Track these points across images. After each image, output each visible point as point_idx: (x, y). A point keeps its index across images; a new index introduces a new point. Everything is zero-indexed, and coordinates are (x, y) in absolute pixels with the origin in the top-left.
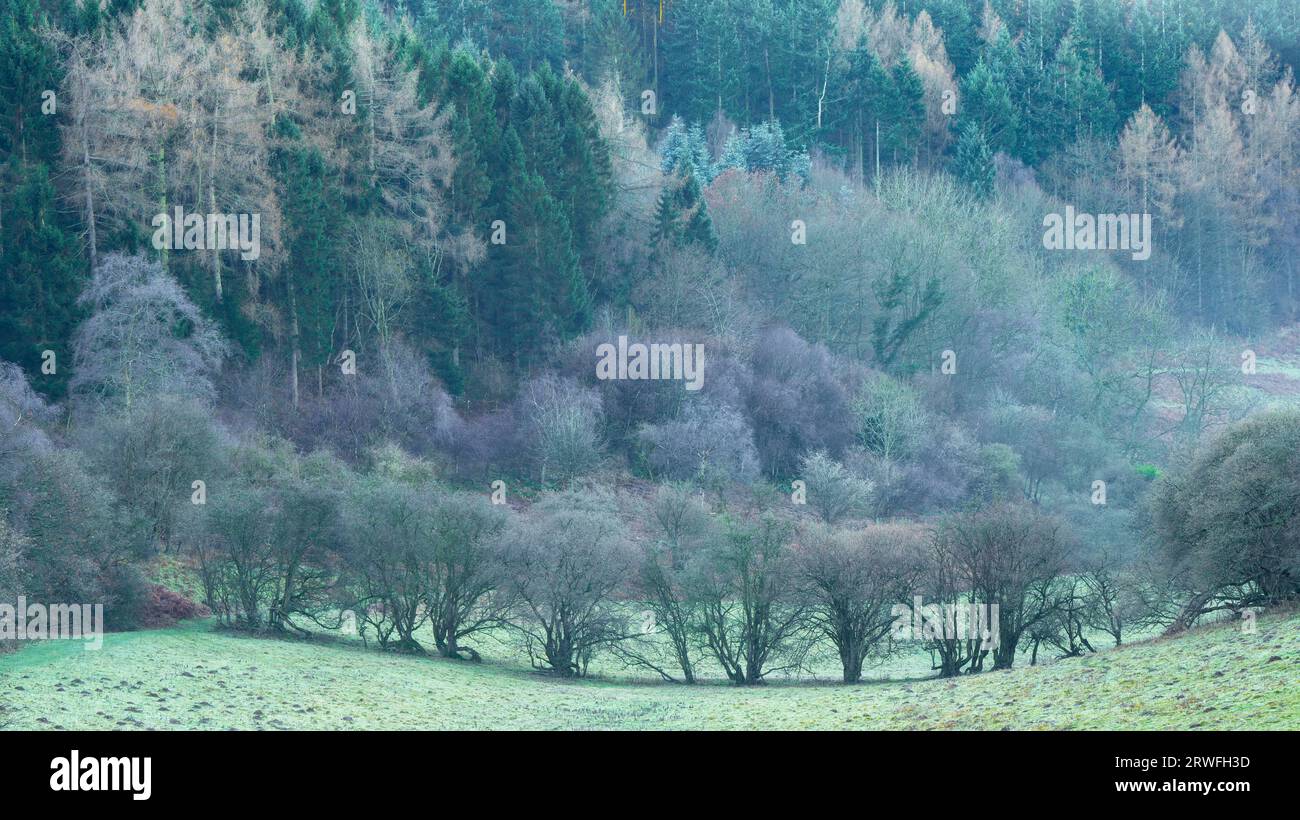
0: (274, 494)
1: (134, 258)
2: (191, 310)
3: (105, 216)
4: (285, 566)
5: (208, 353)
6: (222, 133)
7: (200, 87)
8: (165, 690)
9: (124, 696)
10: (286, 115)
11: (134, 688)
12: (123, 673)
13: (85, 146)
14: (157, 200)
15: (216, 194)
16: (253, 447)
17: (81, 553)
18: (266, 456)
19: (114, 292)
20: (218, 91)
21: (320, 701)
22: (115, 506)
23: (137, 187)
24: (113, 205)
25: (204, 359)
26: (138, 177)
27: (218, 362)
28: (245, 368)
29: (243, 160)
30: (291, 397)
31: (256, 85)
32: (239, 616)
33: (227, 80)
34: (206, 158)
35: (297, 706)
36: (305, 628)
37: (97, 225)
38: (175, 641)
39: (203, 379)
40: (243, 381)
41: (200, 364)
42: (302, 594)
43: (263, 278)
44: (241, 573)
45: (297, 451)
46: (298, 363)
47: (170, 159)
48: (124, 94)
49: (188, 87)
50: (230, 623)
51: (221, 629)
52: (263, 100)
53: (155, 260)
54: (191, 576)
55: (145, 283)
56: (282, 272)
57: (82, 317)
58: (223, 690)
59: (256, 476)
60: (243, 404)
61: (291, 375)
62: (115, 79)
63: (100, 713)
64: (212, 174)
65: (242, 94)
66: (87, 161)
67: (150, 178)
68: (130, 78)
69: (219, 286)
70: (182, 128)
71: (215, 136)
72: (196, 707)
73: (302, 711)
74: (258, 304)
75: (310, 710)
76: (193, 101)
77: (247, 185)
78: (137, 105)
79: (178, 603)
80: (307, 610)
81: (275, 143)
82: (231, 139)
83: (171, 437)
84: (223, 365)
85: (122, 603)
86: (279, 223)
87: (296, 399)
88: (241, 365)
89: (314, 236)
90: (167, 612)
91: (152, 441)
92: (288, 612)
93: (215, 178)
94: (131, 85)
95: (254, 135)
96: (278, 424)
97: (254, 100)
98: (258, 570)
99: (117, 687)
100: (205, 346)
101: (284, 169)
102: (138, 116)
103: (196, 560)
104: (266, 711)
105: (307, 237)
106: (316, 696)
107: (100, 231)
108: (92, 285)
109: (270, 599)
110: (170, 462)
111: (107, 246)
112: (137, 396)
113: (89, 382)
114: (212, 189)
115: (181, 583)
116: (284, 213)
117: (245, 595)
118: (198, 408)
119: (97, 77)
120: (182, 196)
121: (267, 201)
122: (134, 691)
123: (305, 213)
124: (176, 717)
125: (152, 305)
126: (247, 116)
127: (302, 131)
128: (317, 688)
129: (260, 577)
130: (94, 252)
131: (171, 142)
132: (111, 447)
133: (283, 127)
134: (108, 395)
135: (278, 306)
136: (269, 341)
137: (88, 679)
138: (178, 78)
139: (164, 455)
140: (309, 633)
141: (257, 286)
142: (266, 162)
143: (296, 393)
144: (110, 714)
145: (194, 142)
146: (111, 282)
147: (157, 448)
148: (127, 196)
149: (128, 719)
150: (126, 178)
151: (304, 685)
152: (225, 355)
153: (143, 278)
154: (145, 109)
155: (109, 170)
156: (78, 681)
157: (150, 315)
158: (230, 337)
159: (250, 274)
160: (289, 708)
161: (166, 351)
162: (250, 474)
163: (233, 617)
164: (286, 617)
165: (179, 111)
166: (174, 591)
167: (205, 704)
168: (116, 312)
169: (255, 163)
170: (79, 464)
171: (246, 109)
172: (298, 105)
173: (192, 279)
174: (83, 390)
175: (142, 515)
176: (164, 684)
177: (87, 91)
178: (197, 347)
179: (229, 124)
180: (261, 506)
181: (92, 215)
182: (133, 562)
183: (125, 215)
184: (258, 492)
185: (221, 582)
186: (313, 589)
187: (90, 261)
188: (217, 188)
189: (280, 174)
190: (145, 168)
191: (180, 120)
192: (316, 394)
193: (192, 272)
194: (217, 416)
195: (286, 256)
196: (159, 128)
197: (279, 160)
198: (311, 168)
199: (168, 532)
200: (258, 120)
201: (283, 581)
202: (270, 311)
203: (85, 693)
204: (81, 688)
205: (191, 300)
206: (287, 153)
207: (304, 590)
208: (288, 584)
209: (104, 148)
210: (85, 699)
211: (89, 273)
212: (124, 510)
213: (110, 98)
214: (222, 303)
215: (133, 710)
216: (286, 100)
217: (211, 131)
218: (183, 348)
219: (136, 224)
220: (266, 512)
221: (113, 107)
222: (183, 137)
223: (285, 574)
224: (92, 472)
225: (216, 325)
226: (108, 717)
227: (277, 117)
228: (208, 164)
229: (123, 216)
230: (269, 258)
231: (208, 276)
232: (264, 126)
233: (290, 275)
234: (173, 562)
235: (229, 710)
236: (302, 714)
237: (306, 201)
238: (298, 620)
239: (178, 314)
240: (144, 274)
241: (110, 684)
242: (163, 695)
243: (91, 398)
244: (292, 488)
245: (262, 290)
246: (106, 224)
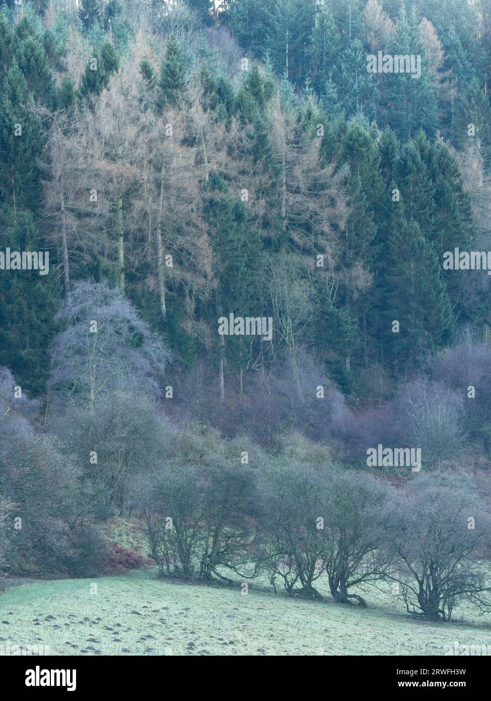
0: (204, 471)
1: (99, 285)
2: (142, 326)
3: (77, 252)
4: (213, 528)
5: (155, 359)
6: (168, 187)
7: (151, 151)
8: (119, 625)
9: (86, 630)
10: (217, 173)
11: (94, 623)
12: (87, 611)
13: (62, 197)
14: (117, 240)
15: (162, 235)
16: (189, 434)
17: (55, 516)
18: (199, 441)
19: (83, 311)
20: (165, 154)
21: (240, 636)
22: (81, 479)
23: (101, 229)
24: (83, 243)
25: (151, 364)
26: (102, 222)
27: (162, 366)
28: (183, 371)
29: (183, 208)
30: (219, 394)
31: (194, 150)
32: (176, 567)
33: (171, 146)
34: (154, 207)
35: (221, 639)
36: (228, 577)
37: (70, 258)
38: (127, 586)
39: (150, 380)
40: (182, 381)
41: (148, 368)
42: (226, 550)
43: (198, 301)
44: (178, 533)
45: (223, 437)
46: (224, 368)
47: (127, 207)
48: (92, 156)
49: (141, 151)
50: (169, 572)
51: (162, 576)
52: (199, 161)
53: (114, 286)
54: (140, 535)
55: (107, 304)
56: (213, 296)
57: (58, 331)
58: (164, 626)
59: (191, 456)
60: (181, 400)
61: (219, 377)
62: (85, 144)
63: (68, 643)
64: (159, 220)
65: (182, 157)
66: (63, 209)
67: (111, 223)
68: (96, 144)
69: (164, 306)
70: (136, 183)
71: (162, 189)
72: (142, 639)
73: (225, 644)
74: (194, 321)
75: (231, 643)
76: (145, 162)
77: (186, 228)
78: (102, 165)
79: (129, 556)
80: (229, 563)
81: (208, 195)
82: (174, 192)
83: (125, 425)
84: (166, 369)
85: (86, 556)
86: (210, 258)
87: (223, 395)
88: (180, 369)
89: (237, 269)
90: (121, 563)
91: (109, 430)
92: (215, 564)
93: (161, 223)
94: (97, 149)
95: (192, 188)
96: (207, 416)
97: (193, 162)
98: (191, 530)
99: (81, 622)
100: (152, 354)
101: (215, 216)
102: (103, 174)
103: (144, 522)
104: (197, 643)
105: (233, 269)
106: (236, 632)
107: (72, 264)
108: (66, 305)
109: (201, 553)
110: (124, 445)
111: (77, 276)
112: (99, 392)
113: (62, 381)
114: (159, 231)
115: (131, 540)
116: (215, 250)
117: (181, 550)
118: (146, 403)
119: (71, 143)
120: (136, 237)
121: (202, 240)
122: (94, 626)
123: (231, 250)
124: (126, 647)
125: (112, 321)
126: (187, 174)
127: (229, 185)
128: (236, 625)
129: (193, 536)
130: (67, 280)
131: (128, 194)
132: (79, 433)
133: (215, 183)
134: (76, 391)
135: (209, 323)
136: (201, 350)
137: (59, 615)
138: (134, 144)
139: (121, 439)
140: (231, 581)
141: (193, 307)
142: (201, 210)
143: (223, 392)
144: (76, 644)
145: (146, 194)
146: (80, 303)
147: (114, 434)
148: (93, 236)
149: (89, 648)
150: (93, 222)
151: (227, 623)
152: (168, 361)
153: (106, 300)
154: (109, 168)
155: (79, 215)
156: (51, 617)
157: (110, 329)
158: (172, 347)
159: (188, 298)
160: (215, 641)
161: (122, 357)
162: (186, 455)
163: (172, 568)
164: (213, 569)
165: (135, 170)
166: (126, 546)
167: (149, 636)
169: (192, 210)
170: (54, 445)
171: (186, 168)
172: (226, 165)
173: (143, 301)
174: (58, 388)
175: (102, 486)
176: (117, 621)
177: (63, 154)
178: (146, 355)
179: (173, 180)
180: (195, 480)
181: (66, 251)
182: (95, 523)
183: (91, 251)
184: (192, 469)
185: (163, 539)
186: (234, 546)
187: (64, 287)
188: (163, 230)
189: (212, 219)
190: (108, 215)
191: (135, 177)
192: (238, 392)
193: (143, 296)
194: (161, 408)
195: (216, 284)
196: (119, 183)
197: (211, 207)
198: (236, 215)
199: (122, 500)
200: (195, 177)
201: (211, 540)
202: (203, 326)
203: (56, 627)
204: (53, 622)
205: (142, 317)
206: (218, 203)
207: (228, 547)
208: (215, 542)
209: (76, 199)
210: (56, 631)
211: (63, 295)
212: (88, 482)
213: (81, 159)
214: (165, 320)
215: (93, 640)
216: (217, 162)
217: (159, 186)
218: (136, 356)
219: (100, 257)
220: (198, 484)
221: (84, 166)
222: (137, 190)
223: (212, 534)
224: (64, 452)
225: (161, 338)
226: (74, 646)
227: (210, 175)
228: (156, 211)
229: (90, 252)
230: (203, 286)
231: (155, 299)
232: (200, 182)
233: (219, 298)
234: (126, 523)
235: (168, 641)
236: (225, 646)
237: (232, 241)
238: (223, 571)
239: (131, 329)
240: (106, 297)
241: (75, 620)
242: (116, 629)
243: (64, 394)
244: (219, 466)
245: (197, 310)
246: (77, 259)
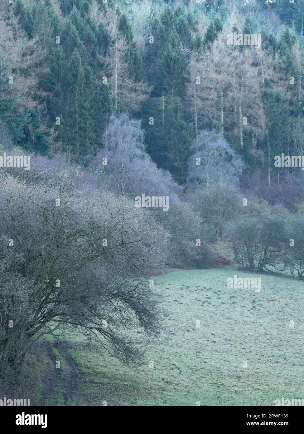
0: (260, 220)
1: (211, 132)
2: (231, 152)
3: (201, 117)
4: (264, 247)
5: (237, 168)
6: (244, 86)
7: (237, 69)
8: (220, 291)
9: (205, 293)
10: (268, 80)
11: (208, 290)
12: (205, 284)
13: (195, 91)
14: (220, 111)
15: (242, 109)
16: (253, 203)
17: (190, 240)
18: (258, 206)
19: (204, 145)
20: (243, 70)
21: (276, 297)
22: (203, 223)
23: (213, 106)
24: (204, 112)
25: (235, 170)
26: (213, 102)
27: (241, 171)
28: (251, 173)
29: (251, 96)
30: (267, 185)
31: (257, 68)
32: (247, 265)
33: (247, 66)
34: (238, 95)
35: (268, 299)
36: (271, 270)
37: (198, 120)
38: (223, 273)
39: (235, 177)
40: (250, 178)
41: (234, 172)
42: (270, 258)
43: (258, 140)
44: (248, 249)
45: (269, 204)
46: (270, 172)
47: (225, 96)
48: (209, 71)
49: (232, 69)
50: (243, 267)
51: (240, 269)
52: (260, 74)
53: (219, 133)
54: (229, 250)
55: (215, 141)
56: (265, 138)
57: (192, 154)
58: (241, 292)
59: (254, 213)
60: (250, 187)
61: (267, 176)
62: (206, 66)
63: (196, 299)
64: (240, 101)
65: (251, 72)
66: (195, 96)
67: (218, 103)
68: (211, 65)
69: (242, 143)
70: (230, 84)
71: (242, 87)
72: (231, 298)
73: (270, 301)
74: (256, 150)
75: (272, 300)
76: (234, 74)
77: (253, 106)
78: (214, 75)
79: (225, 259)
80: (272, 264)
81: (264, 90)
82: (248, 88)
83: (223, 198)
84: (242, 172)
85: (205, 259)
86: (264, 120)
87: (269, 185)
88: (249, 172)
89: (277, 125)
90: (221, 263)
91: (216, 200)
92: (265, 264)
93: (241, 103)
94: (212, 68)
95: (256, 86)
96: (262, 195)
97: (256, 74)
98: (254, 248)
99: (202, 290)
100: (236, 165)
101: (267, 100)
102: (214, 80)
103: (231, 244)
104: (256, 300)
105: (275, 125)
106: (275, 296)
107: (199, 122)
108: (196, 142)
109: (258, 259)
110: (223, 208)
111: (201, 128)
112: (211, 183)
113: (194, 177)
114: (240, 107)
115: (226, 252)
116: (266, 116)
117: (249, 257)
118: (233, 188)
119: (200, 65)
120: (229, 109)
121: (260, 111)
122: (208, 291)
123: (274, 116)
124: (223, 301)
125: (217, 149)
126: (254, 80)
127: (274, 85)
128: (275, 292)
129: (255, 250)
130: (197, 130)
131: (226, 89)
132: (201, 202)
133: (267, 84)
134: (200, 182)
135: (263, 150)
136: (259, 163)
137: (192, 286)
138: (229, 66)
139: (221, 205)
140: (272, 272)
141: (256, 143)
142: (260, 97)
143: (269, 183)
144: (200, 299)
145: (234, 89)
146: (203, 141)
147: (218, 202)
148: (209, 109)
149: (206, 301)
150: (209, 102)
151: (270, 291)
152: (243, 168)
153: (214, 139)
154: (217, 77)
155: (203, 99)
156: (188, 287)
157: (216, 153)
158: (245, 162)
159: (253, 139)
160: (265, 299)
161: (222, 166)
162: (252, 212)
163: (245, 265)
164: (264, 266)
165: (229, 78)
166: (223, 255)
167: (234, 297)
168: (204, 152)
169: (256, 97)
170: (190, 207)
171: (253, 77)
172: (273, 76)
173: (232, 140)
174: (192, 181)
175: (212, 227)
176: (219, 289)
177: (196, 70)
178: (233, 165)
179: (247, 83)
180: (256, 225)
181: (196, 116)
182: (209, 244)
183: (208, 116)
184: (254, 220)
185: (240, 252)
186: (274, 256)
187: (195, 133)
188: (242, 107)
189: (265, 101)
190: (216, 99)
191: (229, 81)
192: (277, 183)
193: (232, 138)
194: (240, 191)
195: (267, 132)
196: (222, 84)
197: (265, 95)
198: (277, 99)
199: (221, 233)
200: (258, 81)
201: (263, 253)
202: (260, 152)
203: (191, 291)
204: (189, 289)
205: (232, 147)
206: (268, 93)
207: (271, 256)
208: (265, 254)
209: (201, 92)
210: (191, 293)
211: (195, 137)
212: (206, 225)
213: (204, 73)
214: (243, 149)
215: (208, 298)
216: (268, 74)
217: (240, 86)
218: (228, 165)
219: (212, 119)
220: (257, 227)
221: (205, 76)
222: (230, 88)
223: (264, 250)
224: (194, 210)
225: (240, 157)
226: (199, 300)
227: (265, 80)
228: (239, 98)
229: (208, 117)
230: (261, 133)
231: (238, 139)
232: (260, 83)
233: (268, 139)
234: (223, 244)
235: (243, 299)
236: (270, 302)
237: (275, 112)
238: (268, 267)
239: (227, 153)
240: (215, 138)
241: (200, 288)
242: (219, 293)
243: (195, 184)
244: (267, 218)
245: (258, 144)
246: (201, 120)
